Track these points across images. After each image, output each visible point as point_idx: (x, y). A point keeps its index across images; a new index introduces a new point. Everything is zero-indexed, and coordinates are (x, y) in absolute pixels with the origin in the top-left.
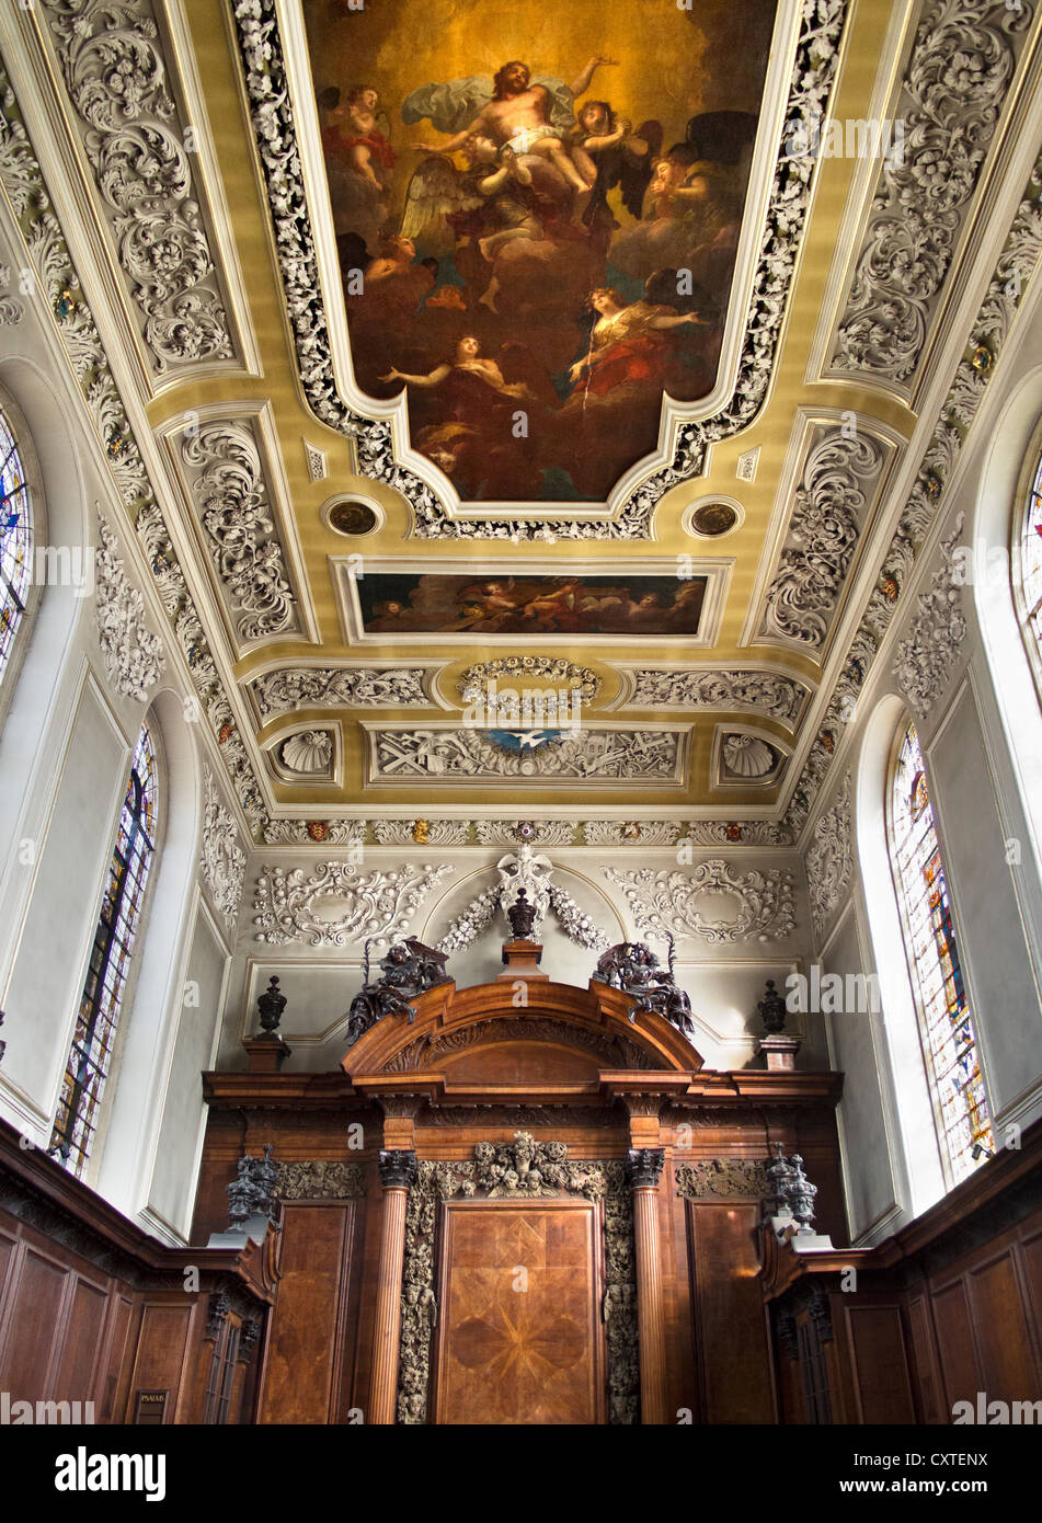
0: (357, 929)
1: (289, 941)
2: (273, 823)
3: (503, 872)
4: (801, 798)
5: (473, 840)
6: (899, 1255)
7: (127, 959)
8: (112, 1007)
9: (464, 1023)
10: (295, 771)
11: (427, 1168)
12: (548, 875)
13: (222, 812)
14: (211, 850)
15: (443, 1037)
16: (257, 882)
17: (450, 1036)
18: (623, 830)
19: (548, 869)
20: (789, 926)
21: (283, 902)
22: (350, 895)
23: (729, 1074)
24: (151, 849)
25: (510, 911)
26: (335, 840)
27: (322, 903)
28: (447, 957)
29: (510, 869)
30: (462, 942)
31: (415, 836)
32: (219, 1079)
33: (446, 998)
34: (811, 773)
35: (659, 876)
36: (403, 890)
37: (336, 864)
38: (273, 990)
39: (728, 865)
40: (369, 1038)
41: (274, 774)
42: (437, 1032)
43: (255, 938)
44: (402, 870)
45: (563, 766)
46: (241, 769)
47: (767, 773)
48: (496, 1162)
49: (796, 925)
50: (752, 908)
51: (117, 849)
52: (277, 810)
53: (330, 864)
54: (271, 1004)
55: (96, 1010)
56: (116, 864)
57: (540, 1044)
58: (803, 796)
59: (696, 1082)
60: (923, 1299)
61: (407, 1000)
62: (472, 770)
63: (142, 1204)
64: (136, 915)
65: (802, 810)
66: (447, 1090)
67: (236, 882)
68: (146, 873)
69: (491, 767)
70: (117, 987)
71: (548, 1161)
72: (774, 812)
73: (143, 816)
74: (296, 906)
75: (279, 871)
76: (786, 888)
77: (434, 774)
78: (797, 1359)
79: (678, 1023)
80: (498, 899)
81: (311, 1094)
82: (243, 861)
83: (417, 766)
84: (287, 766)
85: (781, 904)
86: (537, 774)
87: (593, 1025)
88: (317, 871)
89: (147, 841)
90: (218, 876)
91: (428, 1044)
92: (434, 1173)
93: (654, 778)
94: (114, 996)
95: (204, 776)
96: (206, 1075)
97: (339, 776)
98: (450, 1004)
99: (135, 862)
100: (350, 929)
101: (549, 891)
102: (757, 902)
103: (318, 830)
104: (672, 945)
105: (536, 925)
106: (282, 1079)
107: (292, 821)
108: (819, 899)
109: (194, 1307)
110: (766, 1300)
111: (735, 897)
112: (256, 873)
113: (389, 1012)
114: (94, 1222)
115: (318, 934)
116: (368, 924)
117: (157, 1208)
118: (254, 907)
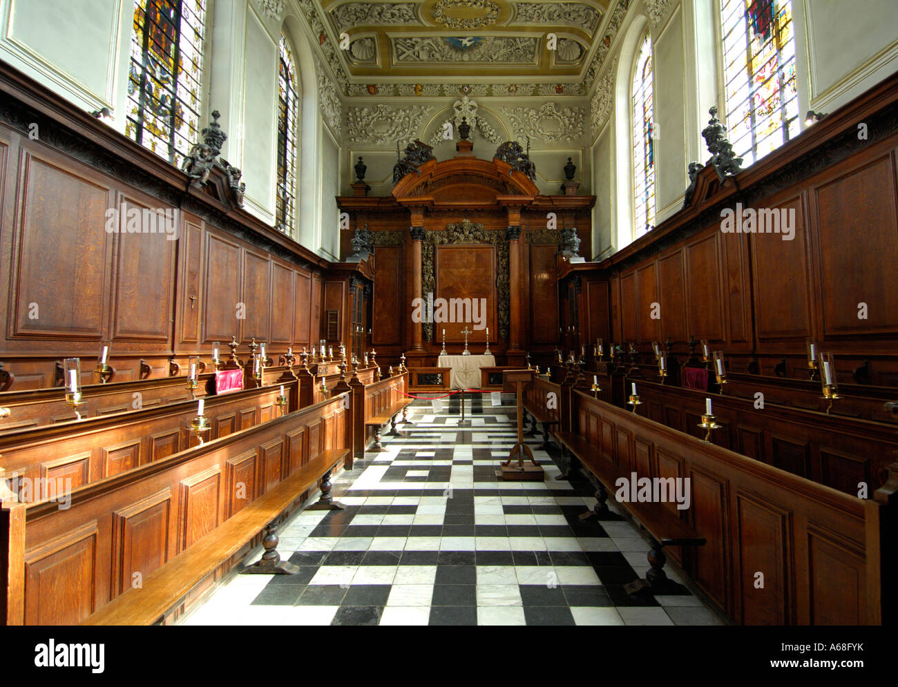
0: (394, 135)
1: (365, 141)
2: (351, 86)
3: (455, 109)
4: (592, 72)
5: (442, 94)
6: (610, 264)
7: (295, 149)
8: (292, 170)
9: (441, 177)
10: (359, 59)
11: (429, 233)
12: (475, 110)
13: (327, 80)
14: (324, 99)
15: (433, 182)
16: (348, 114)
17: (436, 182)
18: (509, 88)
19: (476, 108)
20: (580, 133)
21: (360, 123)
22: (389, 120)
23: (549, 196)
24: (297, 98)
25: (459, 128)
26: (380, 94)
27: (377, 124)
28: (433, 148)
29: (459, 108)
30: (439, 142)
31: (416, 92)
32: (343, 199)
33: (433, 166)
34: (598, 58)
35: (525, 110)
36: (412, 118)
37: (382, 105)
38: (361, 163)
39: (556, 105)
40: (402, 183)
41: (349, 61)
42: (430, 180)
43: (350, 140)
44: (411, 108)
45: (482, 57)
46: (332, 58)
47: (577, 59)
48: (455, 230)
49: (583, 133)
50: (565, 125)
51: (280, 98)
52: (353, 79)
53: (379, 106)
54: (360, 169)
55: (285, 171)
56: (282, 105)
57: (473, 185)
58: (593, 70)
59: (536, 200)
60: (617, 279)
61: (417, 167)
62: (440, 59)
63: (319, 247)
64: (296, 129)
65: (591, 77)
66: (435, 203)
67: (338, 114)
68: (296, 109)
69: (449, 57)
70: (293, 161)
71: (476, 231)
72: (579, 78)
73: (290, 81)
74: (366, 125)
75: (357, 109)
76: (581, 116)
77: (422, 60)
78: (567, 299)
79: (530, 176)
80: (454, 122)
81: (380, 205)
82: (340, 104)
83: (415, 57)
84: (354, 57)
85: (578, 123)
86: (470, 60)
87: (494, 177)
88: (373, 109)
89: (294, 94)
90: (329, 111)
91: (426, 185)
92: (432, 235)
93: (525, 62)
94: (292, 165)
95: (315, 62)
96: (337, 198)
97: (378, 61)
98: (435, 168)
99: (290, 104)
100: (390, 136)
101: (476, 118)
102: (567, 122)
103: (372, 89)
104: (529, 142)
105: (470, 134)
106: (368, 199)
107: (360, 85)
108: (594, 121)
109: (344, 282)
110: (558, 279)
111: (558, 120)
112: (347, 110)
113: (409, 172)
114: (299, 253)
116: (398, 134)
117: (325, 248)
118: (348, 125)
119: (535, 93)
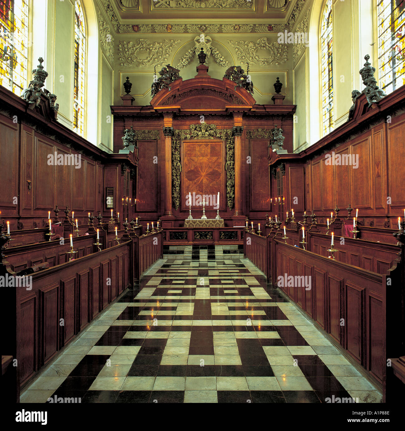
0: (151, 61)
1: (130, 65)
2: (121, 26)
3: (195, 42)
4: (293, 17)
5: (186, 31)
7: (83, 74)
8: (82, 89)
9: (186, 91)
10: (126, 7)
11: (177, 131)
12: (210, 43)
13: (104, 24)
14: (103, 37)
15: (179, 95)
16: (118, 46)
17: (182, 94)
18: (235, 27)
19: (210, 41)
20: (286, 60)
21: (127, 52)
22: (148, 50)
23: (263, 105)
24: (84, 38)
25: (198, 55)
26: (142, 31)
27: (140, 53)
28: (180, 71)
29: (198, 41)
30: (184, 65)
31: (167, 30)
32: (115, 108)
33: (180, 83)
34: (297, 8)
35: (246, 43)
36: (164, 48)
37: (143, 40)
38: (128, 81)
39: (268, 39)
41: (119, 8)
42: (178, 93)
43: (120, 65)
44: (164, 41)
45: (215, 4)
46: (109, 8)
47: (283, 7)
48: (195, 129)
49: (288, 60)
50: (274, 54)
51: (74, 39)
52: (123, 21)
53: (141, 40)
54: (128, 86)
55: (78, 90)
56: (75, 44)
57: (208, 97)
59: (253, 108)
60: (310, 165)
62: (185, 6)
63: (100, 142)
64: (84, 60)
65: (293, 21)
66: (181, 110)
67: (112, 47)
68: (84, 46)
69: (191, 5)
70: (82, 83)
71: (211, 130)
72: (284, 20)
73: (80, 26)
74: (131, 54)
75: (125, 42)
76: (286, 47)
77: (172, 7)
78: (276, 179)
79: (249, 91)
80: (195, 51)
81: (142, 112)
82: (113, 40)
83: (167, 4)
84: (123, 6)
85: (284, 53)
86: (206, 7)
87: (224, 91)
88: (137, 42)
89: (83, 35)
90: (106, 45)
91: (175, 97)
92: (179, 133)
93: (245, 9)
94: (82, 85)
95: (97, 12)
96: (111, 107)
97: (141, 9)
98: (181, 85)
99: (80, 43)
100: (149, 61)
101: (211, 49)
102: (276, 52)
103: (136, 28)
104: (248, 67)
105: (206, 60)
106: (134, 108)
107: (127, 25)
108: (295, 52)
109: (118, 168)
110: (269, 165)
111: (269, 50)
112: (118, 44)
115: (139, 63)
116: (154, 59)
117: (104, 143)
118: (118, 54)
119: (253, 31)
